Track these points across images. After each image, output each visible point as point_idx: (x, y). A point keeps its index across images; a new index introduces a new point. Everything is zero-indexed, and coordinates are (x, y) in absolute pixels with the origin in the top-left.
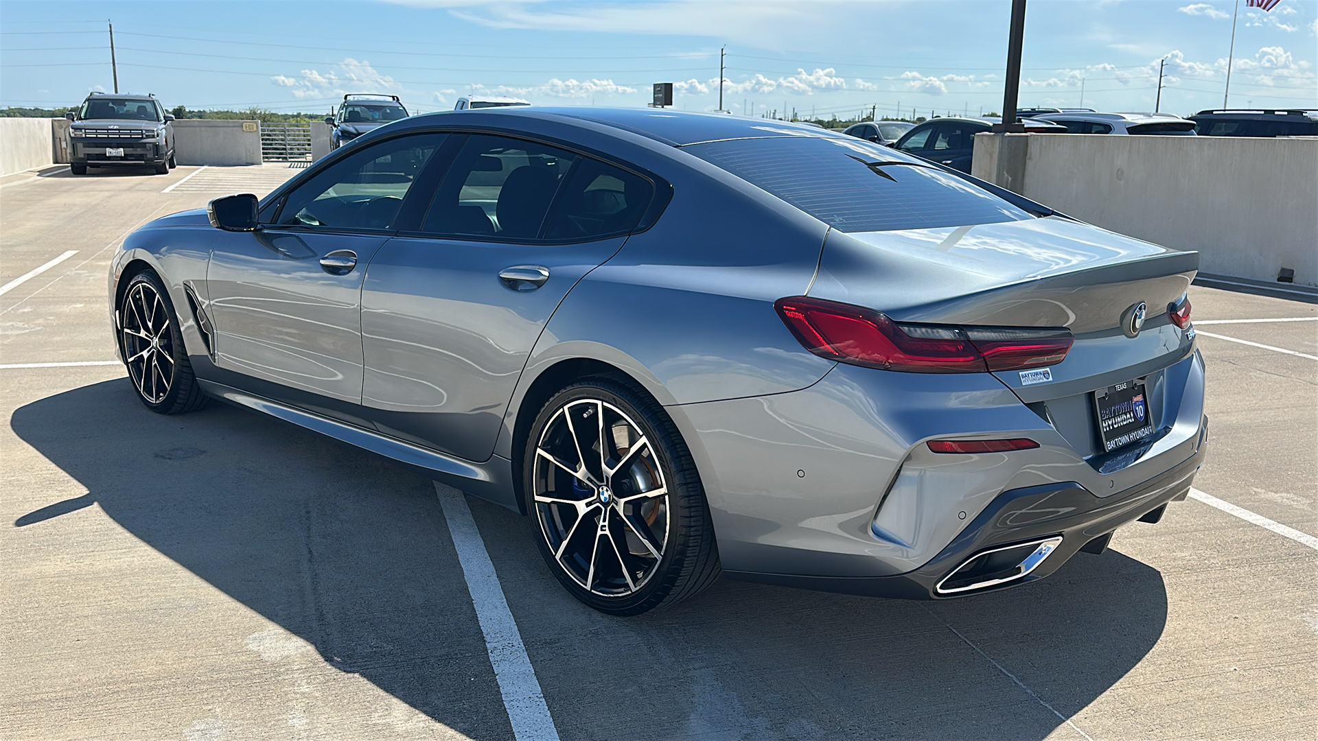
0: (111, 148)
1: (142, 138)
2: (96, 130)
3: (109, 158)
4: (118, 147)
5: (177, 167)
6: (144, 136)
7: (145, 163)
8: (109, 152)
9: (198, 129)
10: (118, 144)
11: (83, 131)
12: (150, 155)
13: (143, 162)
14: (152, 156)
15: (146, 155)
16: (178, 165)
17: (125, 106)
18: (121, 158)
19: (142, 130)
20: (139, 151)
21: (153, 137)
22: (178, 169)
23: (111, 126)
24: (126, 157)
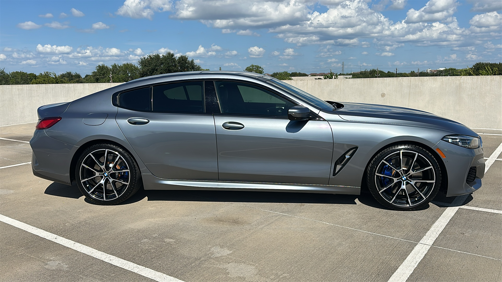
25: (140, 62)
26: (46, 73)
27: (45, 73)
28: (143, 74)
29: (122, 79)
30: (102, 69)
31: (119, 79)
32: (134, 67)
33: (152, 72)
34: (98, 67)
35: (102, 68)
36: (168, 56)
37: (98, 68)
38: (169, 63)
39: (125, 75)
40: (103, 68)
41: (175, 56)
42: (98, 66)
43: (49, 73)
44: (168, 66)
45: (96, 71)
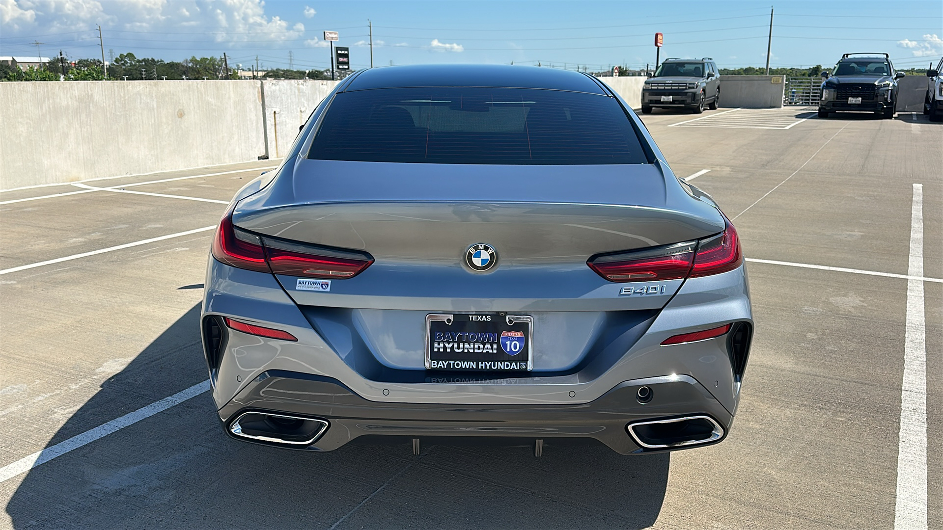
0: (665, 95)
1: (686, 89)
2: (658, 84)
3: (663, 103)
4: (669, 95)
5: (718, 109)
6: (687, 88)
7: (685, 106)
8: (664, 98)
9: (740, 82)
10: (669, 93)
11: (650, 85)
12: (689, 100)
13: (683, 105)
14: (690, 102)
15: (686, 100)
16: (718, 107)
17: (684, 67)
18: (670, 103)
19: (686, 84)
20: (683, 98)
21: (693, 88)
22: (718, 110)
23: (667, 81)
24: (673, 102)
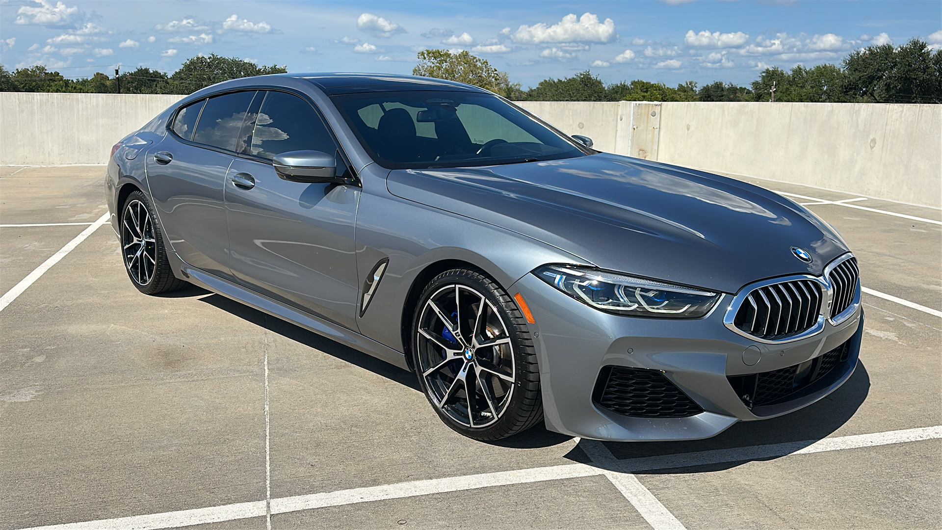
25: (848, 62)
26: (689, 84)
27: (687, 84)
28: (848, 86)
29: (805, 97)
30: (771, 77)
31: (802, 96)
32: (837, 72)
33: (870, 84)
34: (764, 72)
35: (771, 74)
36: (910, 48)
37: (764, 74)
38: (909, 63)
39: (815, 89)
40: (773, 75)
41: (929, 48)
42: (765, 70)
43: (693, 84)
44: (906, 70)
45: (760, 80)
